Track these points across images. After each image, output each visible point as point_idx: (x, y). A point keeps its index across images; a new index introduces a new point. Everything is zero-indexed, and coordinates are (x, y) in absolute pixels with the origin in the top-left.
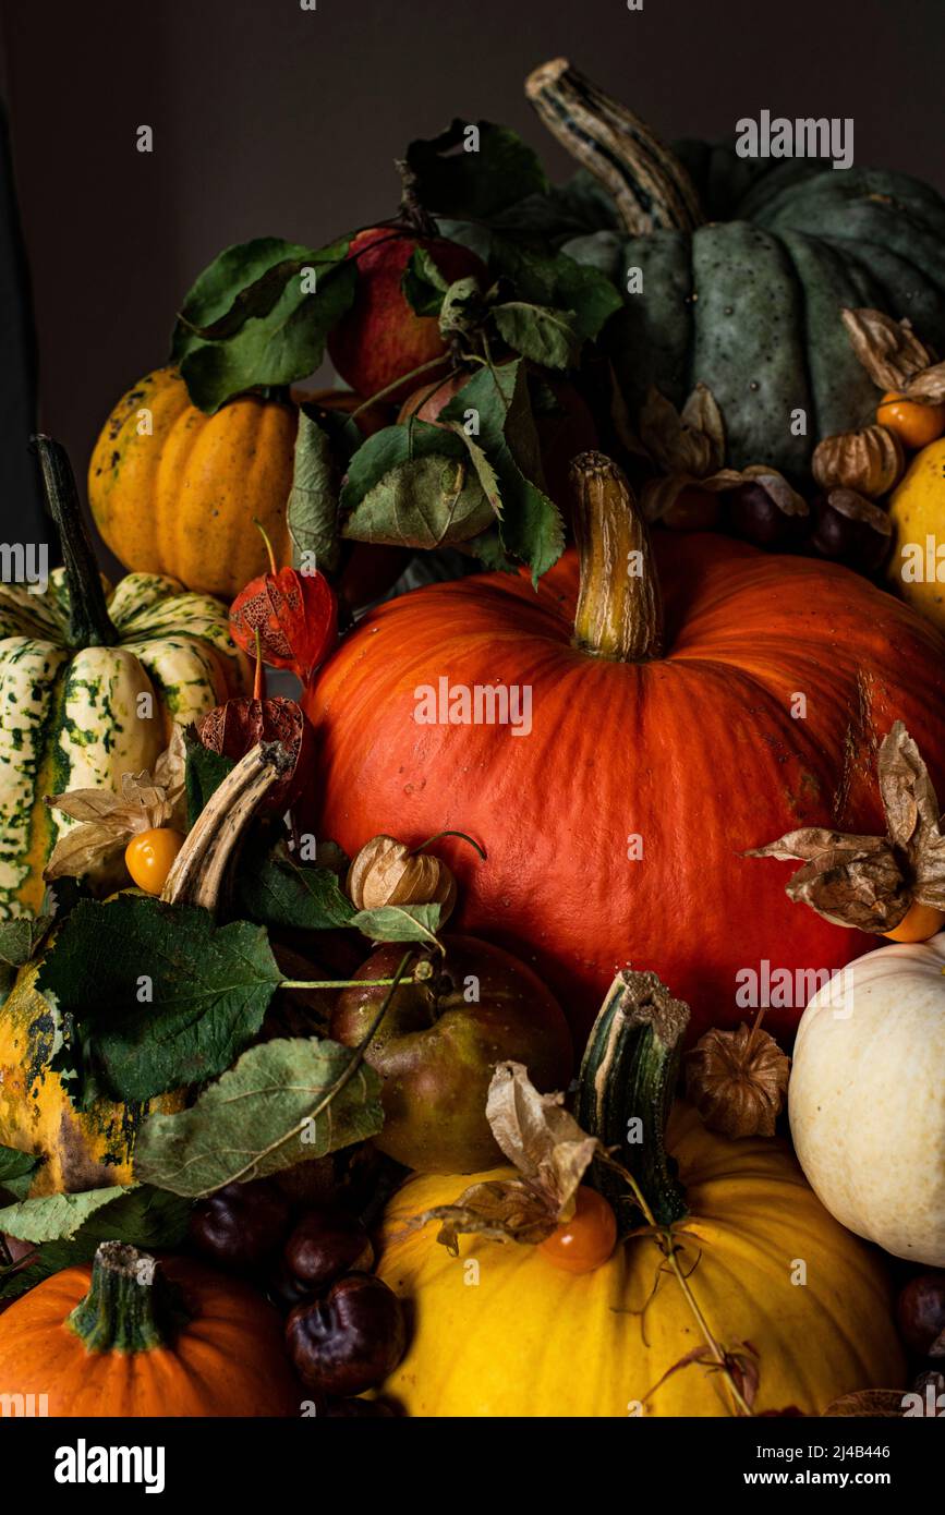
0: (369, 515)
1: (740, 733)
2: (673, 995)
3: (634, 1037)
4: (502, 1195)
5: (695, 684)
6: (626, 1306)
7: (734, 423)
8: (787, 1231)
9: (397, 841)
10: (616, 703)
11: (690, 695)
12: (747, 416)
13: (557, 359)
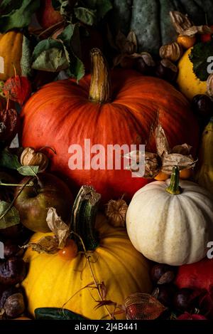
0: (38, 63)
1: (122, 125)
2: (97, 192)
3: (84, 203)
4: (50, 240)
5: (113, 111)
6: (77, 269)
7: (140, 40)
8: (123, 252)
9: (32, 149)
10: (92, 115)
11: (111, 114)
12: (143, 39)
13: (90, 23)
